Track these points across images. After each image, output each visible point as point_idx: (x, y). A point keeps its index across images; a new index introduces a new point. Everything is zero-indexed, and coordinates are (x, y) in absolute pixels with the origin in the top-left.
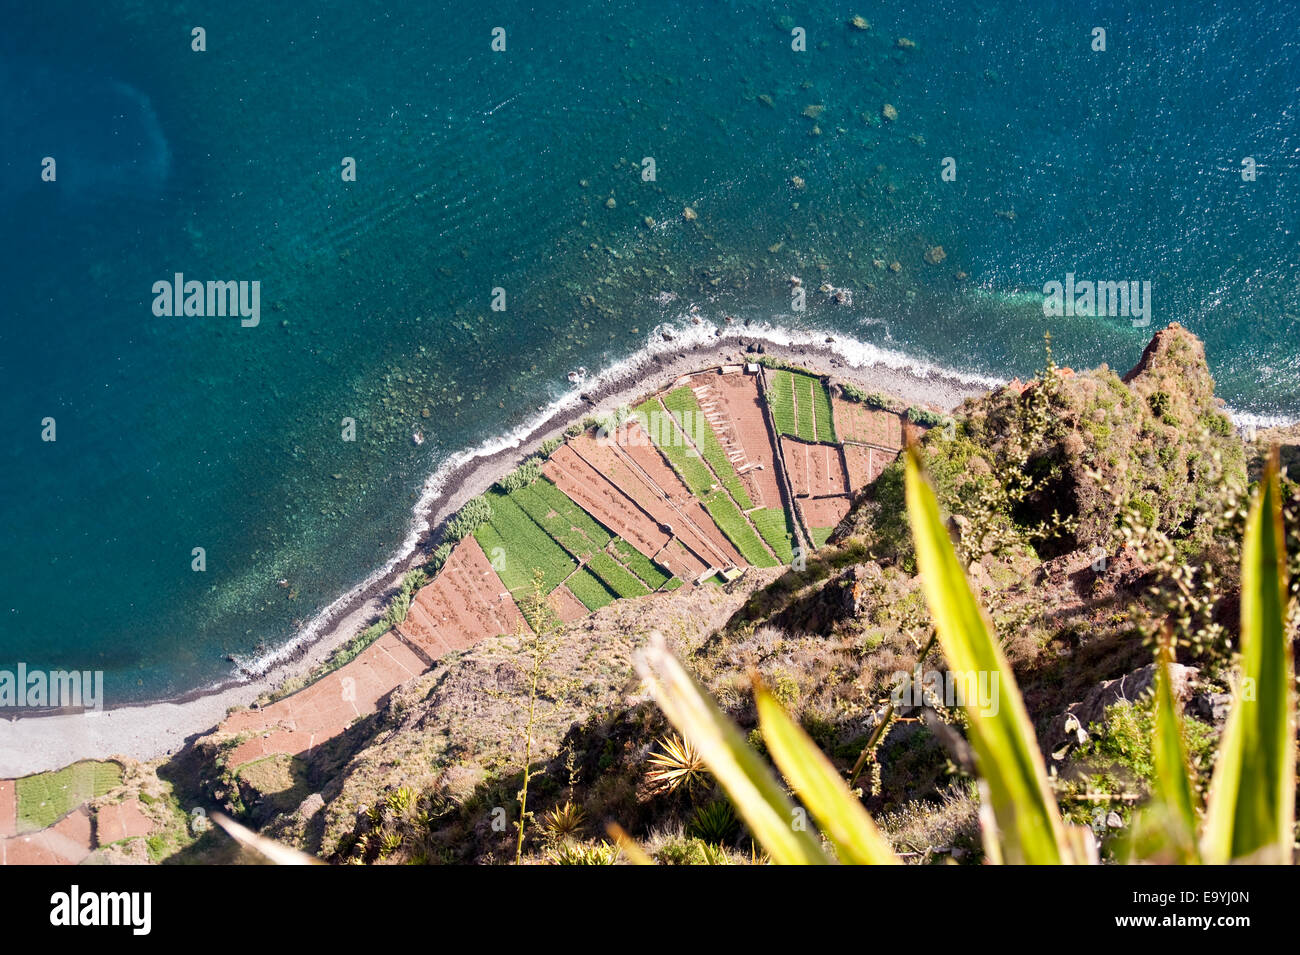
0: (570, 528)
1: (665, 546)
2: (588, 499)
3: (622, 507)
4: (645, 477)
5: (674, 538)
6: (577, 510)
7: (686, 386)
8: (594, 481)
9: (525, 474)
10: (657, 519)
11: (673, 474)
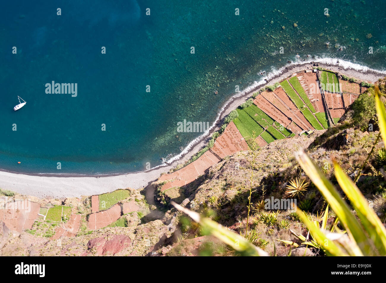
0: (261, 119)
1: (290, 124)
2: (267, 110)
3: (277, 112)
4: (284, 103)
5: (292, 121)
6: (264, 114)
7: (295, 76)
8: (268, 105)
9: (248, 103)
10: (287, 116)
11: (292, 102)
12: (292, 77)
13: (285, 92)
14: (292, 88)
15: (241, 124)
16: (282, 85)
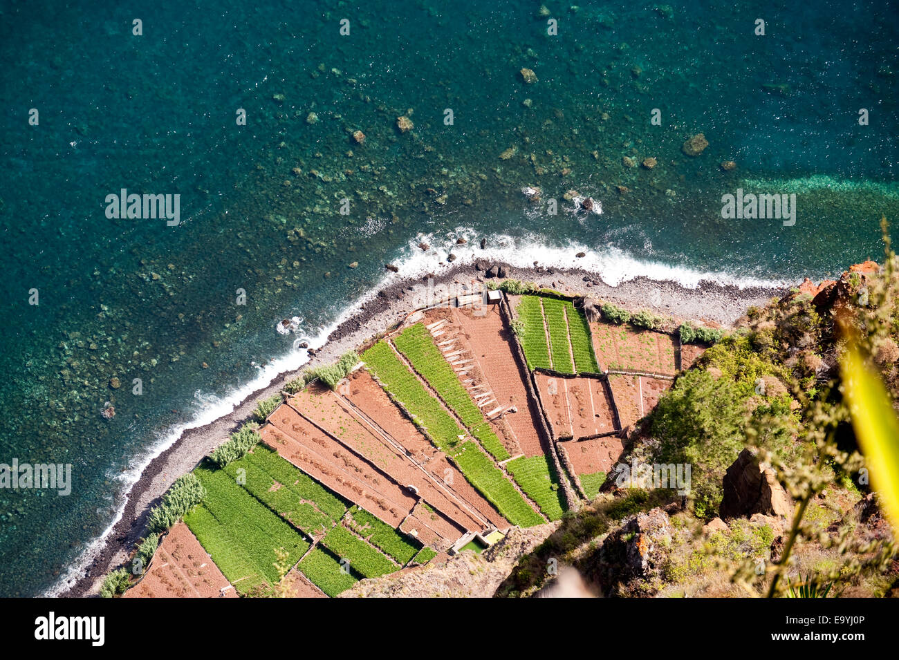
0: (298, 500)
1: (411, 511)
2: (317, 465)
3: (357, 470)
4: (381, 433)
5: (421, 501)
6: (305, 480)
7: (418, 323)
8: (322, 443)
9: (239, 443)
10: (398, 481)
11: (412, 427)
12: (407, 325)
13: (382, 387)
14: (410, 369)
15: (218, 528)
16: (370, 361)
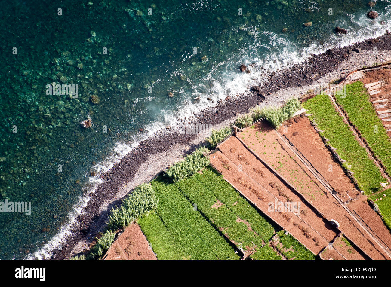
0: (235, 219)
1: (332, 242)
2: (254, 192)
3: (288, 200)
4: (313, 172)
5: (341, 235)
6: (243, 202)
7: (358, 81)
8: (261, 173)
9: (191, 164)
10: (323, 214)
11: (341, 170)
12: (348, 82)
13: (318, 132)
14: (346, 120)
15: (164, 233)
16: (311, 109)
